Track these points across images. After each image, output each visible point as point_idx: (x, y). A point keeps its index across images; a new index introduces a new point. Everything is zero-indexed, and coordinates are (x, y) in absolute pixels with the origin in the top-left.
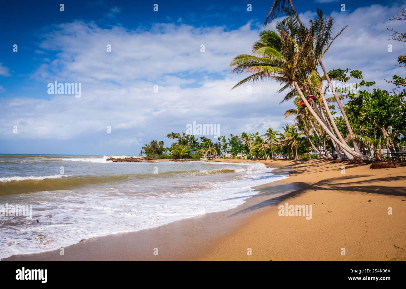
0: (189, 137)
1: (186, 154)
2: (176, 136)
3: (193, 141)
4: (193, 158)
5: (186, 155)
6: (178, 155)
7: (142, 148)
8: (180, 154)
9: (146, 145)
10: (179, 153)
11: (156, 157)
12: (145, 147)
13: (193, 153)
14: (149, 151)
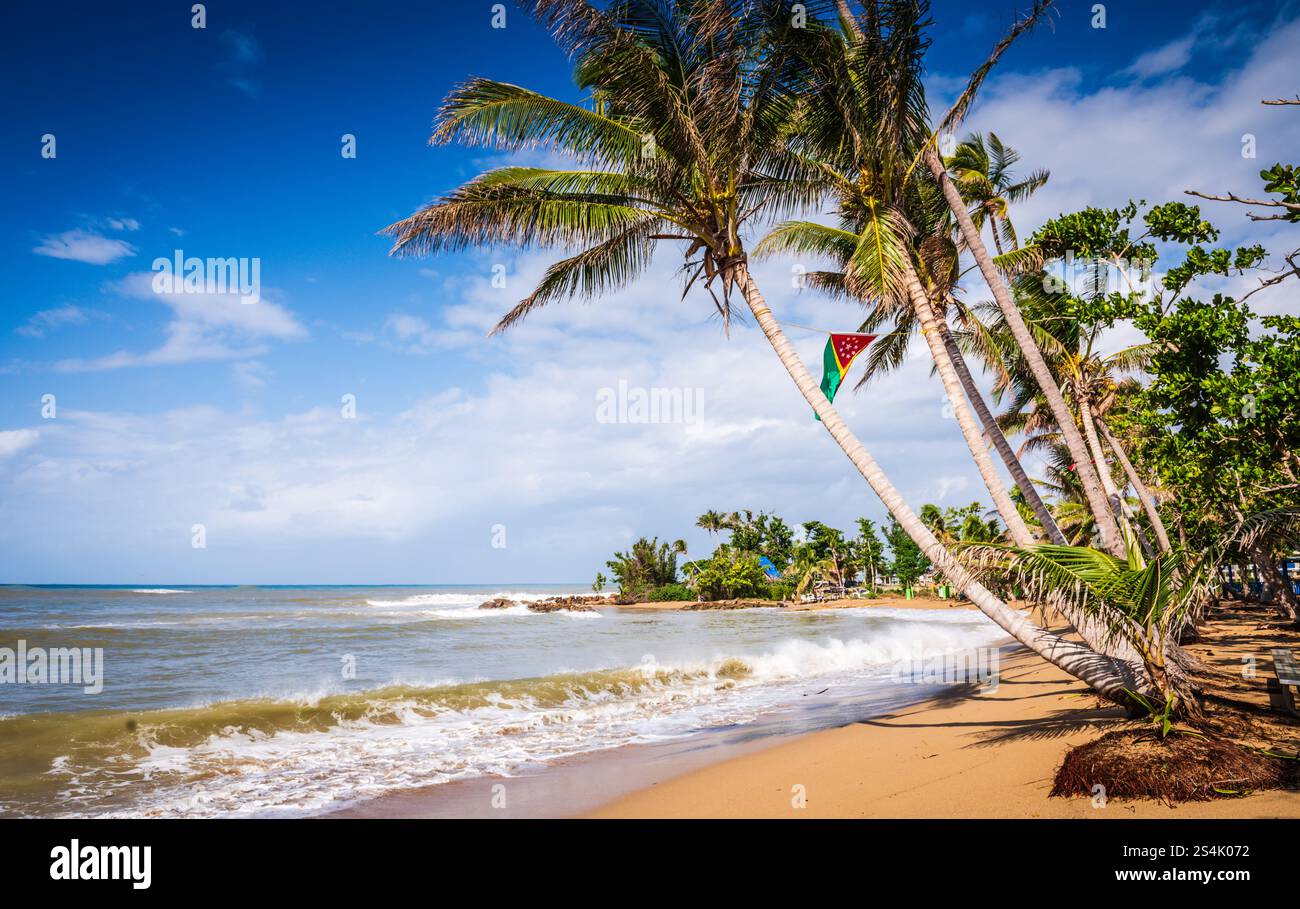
0: (767, 524)
1: (744, 582)
2: (725, 520)
3: (781, 536)
4: (770, 597)
5: (743, 586)
6: (719, 587)
7: (606, 566)
8: (723, 583)
9: (619, 556)
10: (719, 581)
11: (647, 593)
12: (616, 563)
13: (773, 579)
14: (630, 574)
